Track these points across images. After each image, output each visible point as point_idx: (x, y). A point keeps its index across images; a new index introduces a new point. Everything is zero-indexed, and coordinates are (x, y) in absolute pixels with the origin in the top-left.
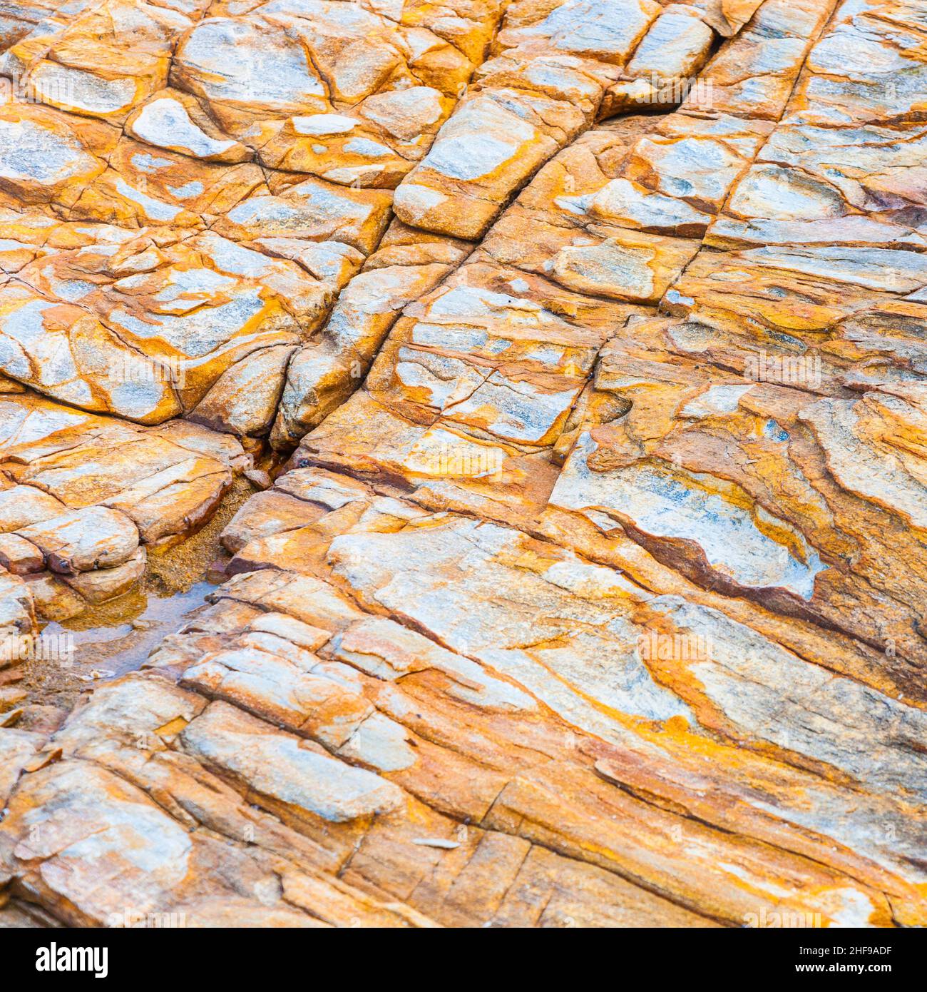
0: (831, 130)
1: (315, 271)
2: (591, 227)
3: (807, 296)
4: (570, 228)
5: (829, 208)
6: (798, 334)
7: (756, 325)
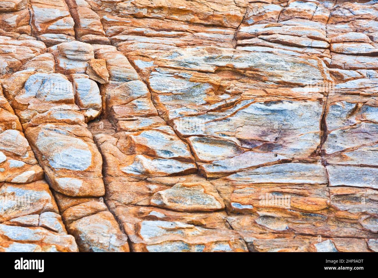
0: (194, 117)
1: (54, 229)
2: (149, 179)
3: (294, 194)
4: (137, 181)
5: (233, 150)
6: (319, 212)
7: (294, 212)
